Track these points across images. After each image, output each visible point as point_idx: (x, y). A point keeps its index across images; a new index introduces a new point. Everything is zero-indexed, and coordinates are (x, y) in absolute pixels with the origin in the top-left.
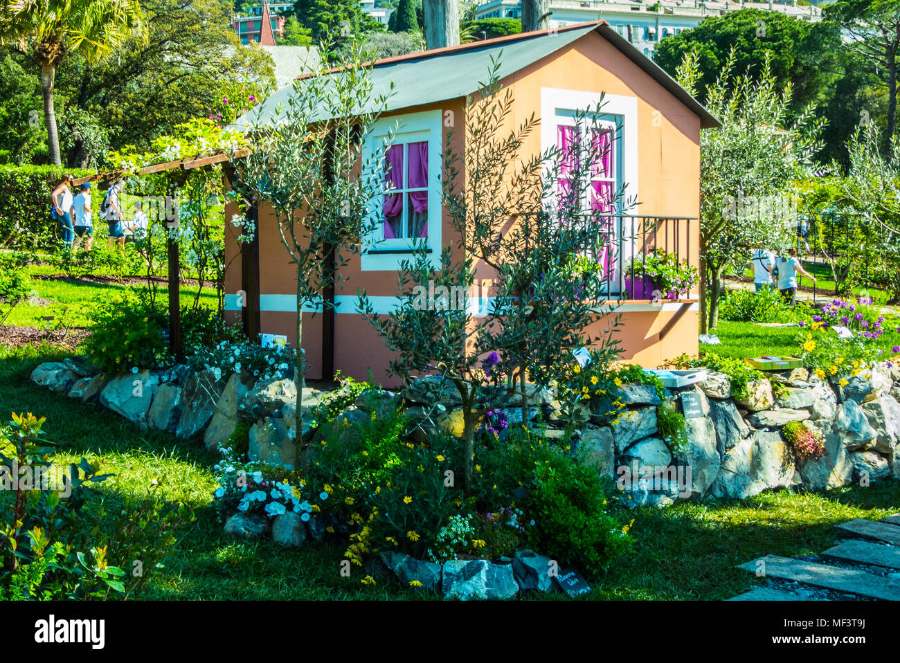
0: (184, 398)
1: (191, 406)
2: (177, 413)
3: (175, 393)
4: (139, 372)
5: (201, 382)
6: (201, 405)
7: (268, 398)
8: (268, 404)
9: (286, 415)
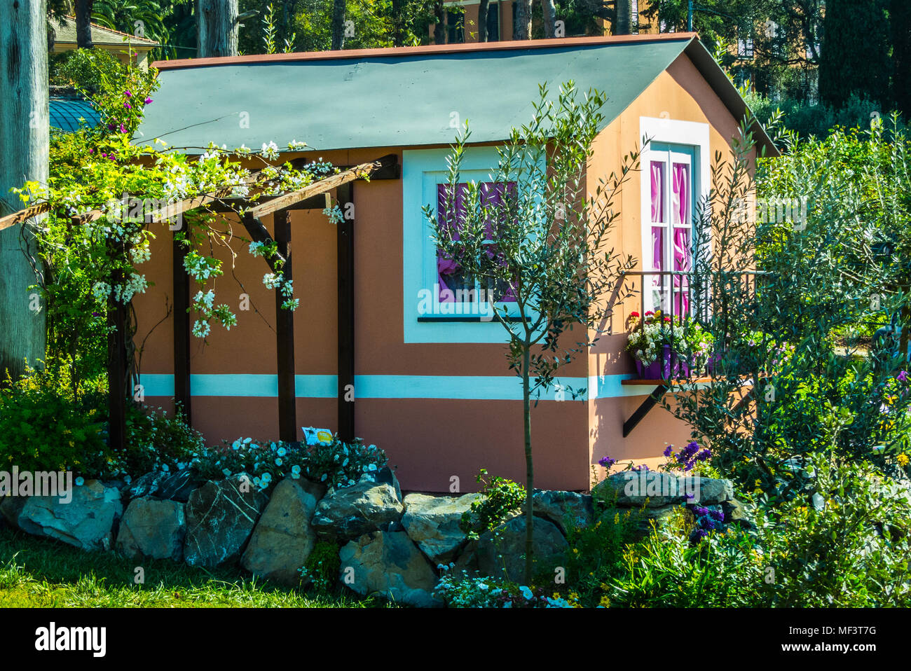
0: (191, 515)
1: (207, 526)
2: (183, 538)
3: (175, 510)
4: (84, 484)
5: (225, 492)
6: (228, 522)
7: (374, 508)
8: (374, 516)
9: (412, 528)
